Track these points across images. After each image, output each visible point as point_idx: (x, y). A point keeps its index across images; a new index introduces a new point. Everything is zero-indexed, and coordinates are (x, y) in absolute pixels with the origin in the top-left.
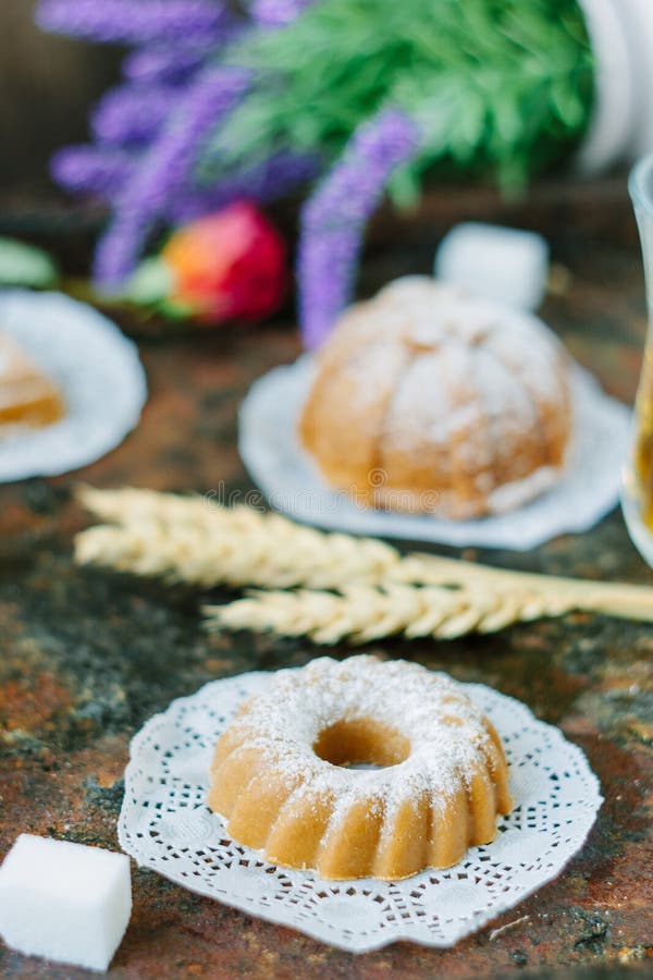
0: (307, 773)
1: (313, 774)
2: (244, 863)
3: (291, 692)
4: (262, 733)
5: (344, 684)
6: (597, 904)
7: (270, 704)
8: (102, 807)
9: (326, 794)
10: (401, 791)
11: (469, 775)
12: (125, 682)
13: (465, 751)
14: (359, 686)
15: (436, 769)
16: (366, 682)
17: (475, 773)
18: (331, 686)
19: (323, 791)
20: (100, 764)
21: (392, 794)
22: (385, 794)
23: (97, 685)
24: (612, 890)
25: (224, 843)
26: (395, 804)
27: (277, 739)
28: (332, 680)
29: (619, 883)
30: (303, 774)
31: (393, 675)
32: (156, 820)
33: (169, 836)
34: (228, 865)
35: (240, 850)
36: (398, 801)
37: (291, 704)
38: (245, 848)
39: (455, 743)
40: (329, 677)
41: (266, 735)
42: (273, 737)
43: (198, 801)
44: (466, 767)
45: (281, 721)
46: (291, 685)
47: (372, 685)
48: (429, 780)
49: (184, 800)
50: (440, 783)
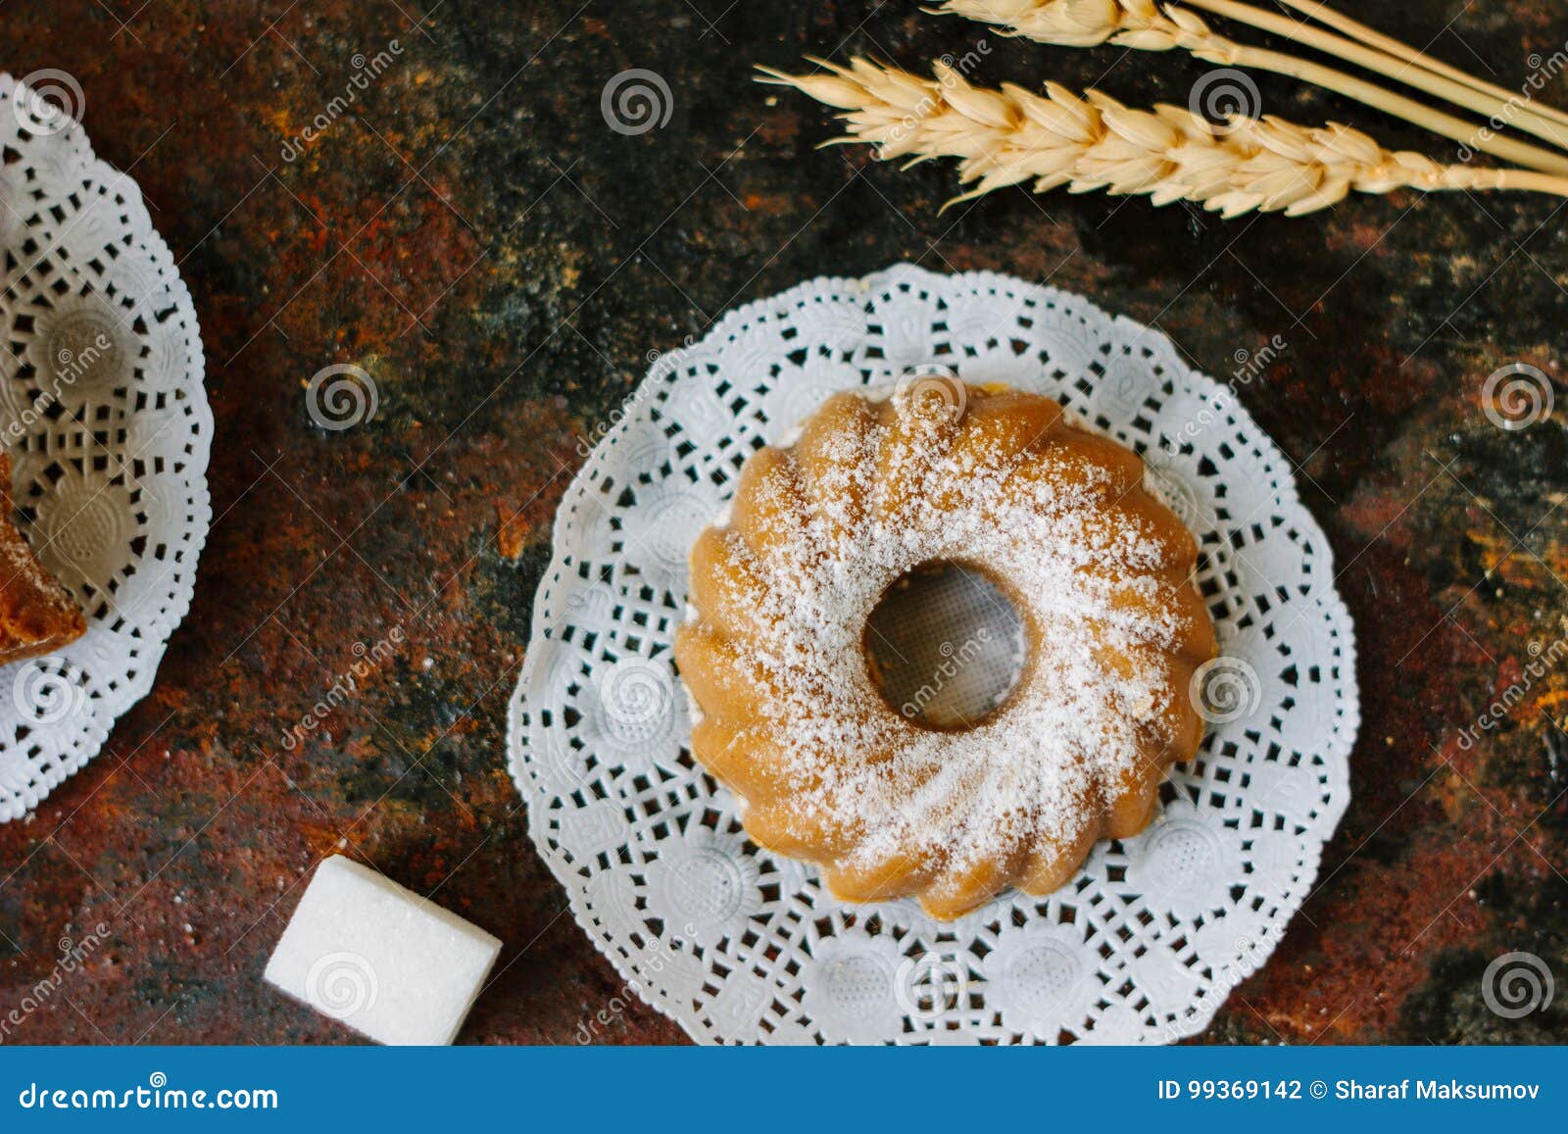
0: (829, 774)
1: (839, 777)
2: (710, 819)
3: (842, 536)
4: (771, 647)
5: (946, 515)
6: (1275, 1018)
7: (798, 573)
8: (494, 619)
9: (852, 827)
10: (981, 843)
11: (1113, 792)
12: (580, 239)
13: (1118, 752)
14: (973, 519)
15: (1055, 795)
16: (986, 516)
17: (1125, 790)
18: (922, 516)
19: (848, 822)
20: (506, 483)
21: (966, 841)
22: (954, 841)
23: (529, 236)
24: (1306, 983)
25: (685, 760)
26: (966, 859)
27: (794, 668)
28: (926, 505)
29: (1323, 970)
30: (821, 776)
31: (1038, 509)
32: (580, 680)
33: (595, 730)
34: (682, 822)
35: (712, 787)
36: (973, 858)
37: (838, 568)
38: (719, 783)
39: (1104, 730)
40: (921, 494)
41: (777, 655)
42: (789, 663)
43: (660, 640)
44: (1111, 781)
45: (810, 617)
46: (845, 520)
47: (997, 523)
48: (1037, 813)
49: (636, 632)
50: (1055, 827)
